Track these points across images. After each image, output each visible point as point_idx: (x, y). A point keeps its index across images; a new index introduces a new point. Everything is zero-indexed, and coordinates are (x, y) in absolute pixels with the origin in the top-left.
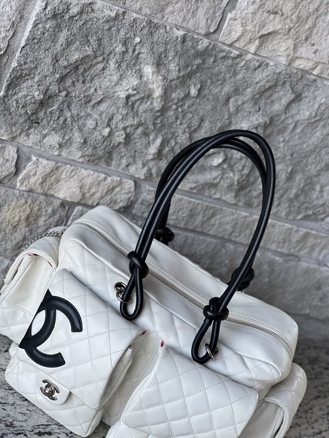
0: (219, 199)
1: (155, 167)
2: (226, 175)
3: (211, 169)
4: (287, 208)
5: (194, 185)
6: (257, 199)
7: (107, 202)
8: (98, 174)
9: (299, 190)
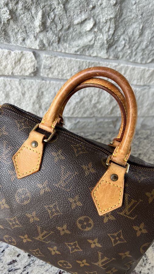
0: (96, 57)
1: (45, 38)
2: (98, 38)
3: (86, 34)
4: (141, 56)
5: (77, 49)
6: (121, 52)
7: (18, 71)
8: (2, 50)
9: (148, 42)
